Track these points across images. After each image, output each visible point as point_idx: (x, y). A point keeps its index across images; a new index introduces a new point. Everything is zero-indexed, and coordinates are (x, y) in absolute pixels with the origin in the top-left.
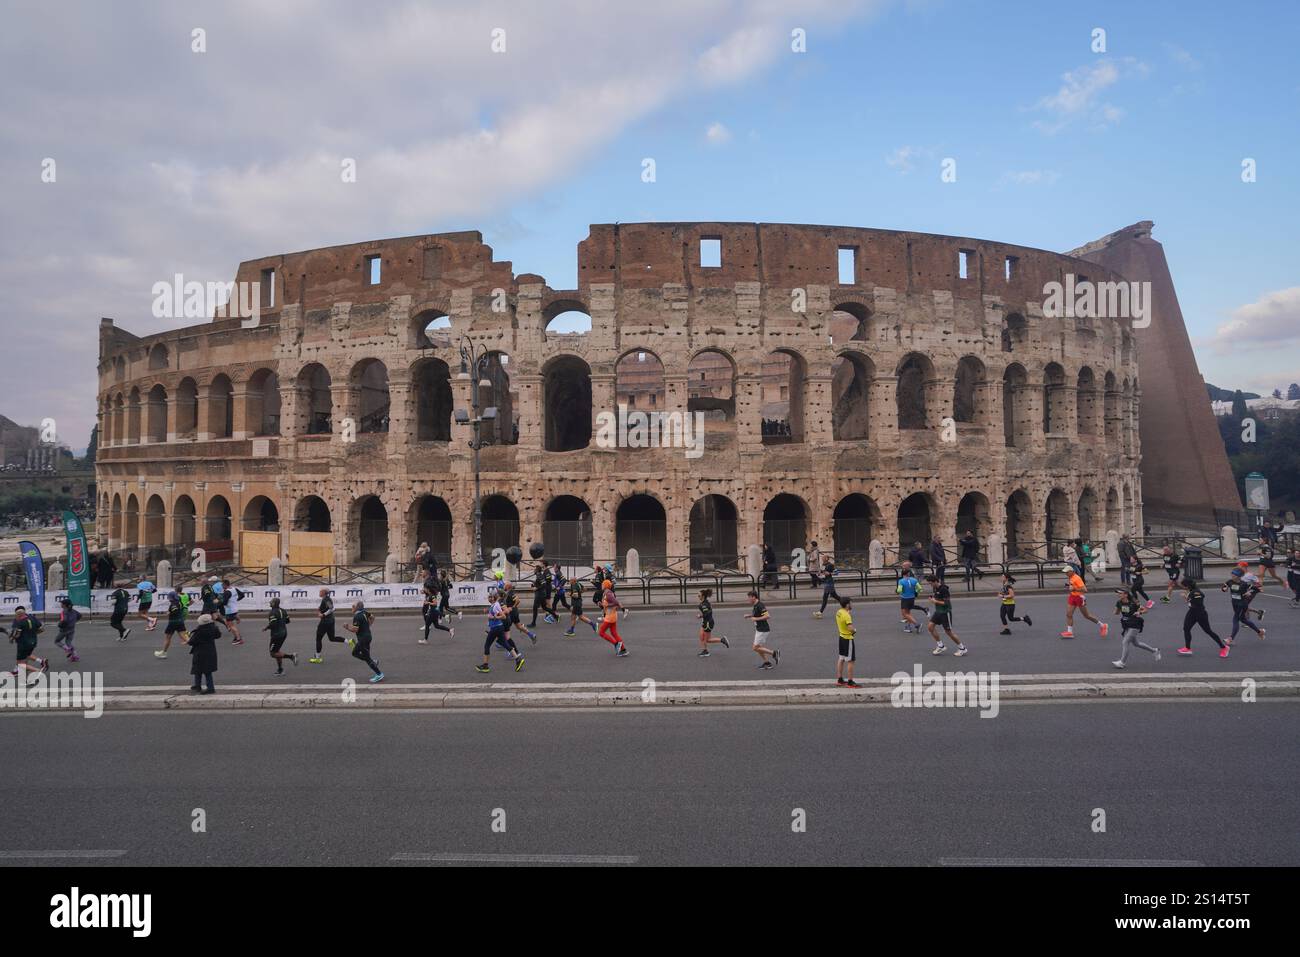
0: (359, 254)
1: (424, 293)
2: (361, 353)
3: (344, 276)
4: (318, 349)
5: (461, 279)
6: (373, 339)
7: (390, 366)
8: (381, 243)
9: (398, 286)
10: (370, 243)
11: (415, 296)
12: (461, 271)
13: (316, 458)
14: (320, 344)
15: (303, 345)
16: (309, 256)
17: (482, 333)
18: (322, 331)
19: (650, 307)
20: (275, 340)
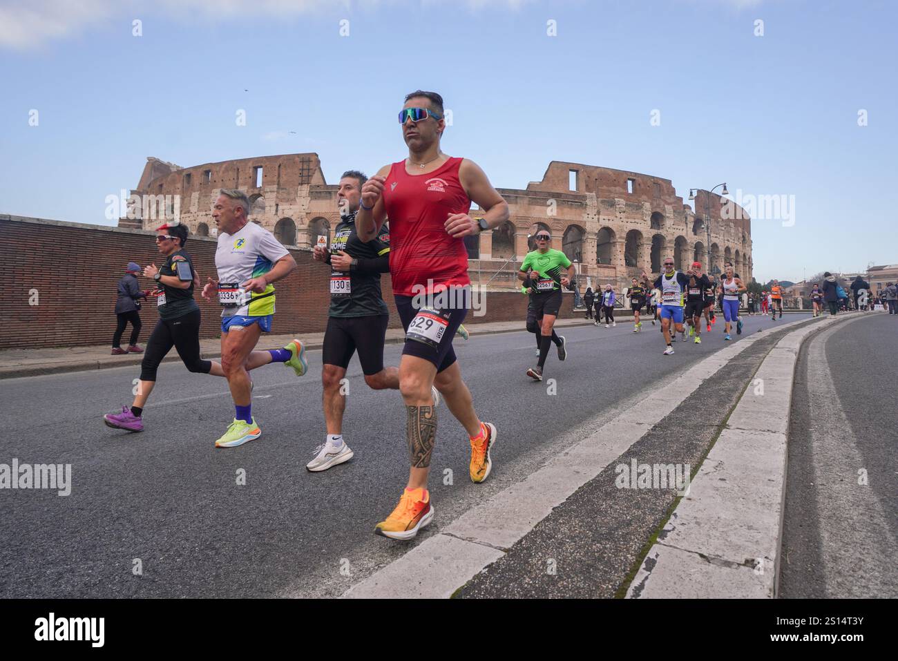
0: (625, 176)
1: (655, 203)
2: (631, 226)
3: (619, 186)
4: (609, 220)
5: (669, 201)
6: (636, 220)
7: (645, 235)
8: (636, 174)
9: (644, 197)
10: (631, 173)
11: (651, 204)
12: (667, 197)
13: (607, 277)
14: (610, 217)
15: (600, 216)
16: (598, 170)
17: (677, 227)
18: (610, 211)
19: (717, 227)
20: (583, 211)
